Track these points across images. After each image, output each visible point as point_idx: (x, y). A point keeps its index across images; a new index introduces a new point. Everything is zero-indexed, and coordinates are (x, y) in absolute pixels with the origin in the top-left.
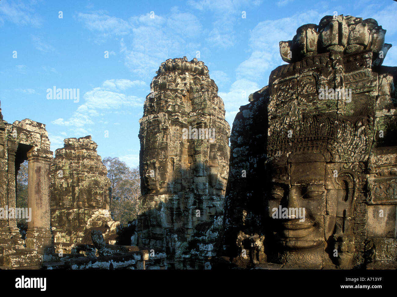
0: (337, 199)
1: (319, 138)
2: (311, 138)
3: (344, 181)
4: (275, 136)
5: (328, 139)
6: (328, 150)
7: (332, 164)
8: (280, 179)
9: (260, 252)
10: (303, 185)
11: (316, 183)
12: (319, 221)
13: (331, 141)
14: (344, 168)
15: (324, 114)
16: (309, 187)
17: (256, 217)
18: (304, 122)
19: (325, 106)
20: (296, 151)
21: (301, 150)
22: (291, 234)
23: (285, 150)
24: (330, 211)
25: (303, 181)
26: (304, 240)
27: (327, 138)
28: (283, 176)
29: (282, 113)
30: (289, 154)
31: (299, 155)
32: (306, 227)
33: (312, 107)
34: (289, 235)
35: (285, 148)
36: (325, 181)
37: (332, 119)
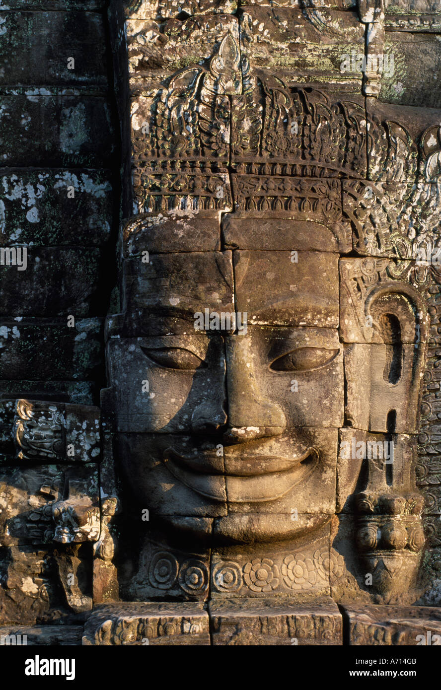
0: (371, 372)
1: (318, 171)
2: (294, 166)
3: (388, 316)
4: (160, 136)
5: (344, 176)
6: (345, 215)
7: (358, 261)
8: (197, 298)
9: (97, 562)
10: (277, 325)
11: (316, 323)
12: (326, 448)
13: (352, 186)
14: (390, 276)
15: (325, 86)
16: (295, 333)
17: (79, 428)
18: (264, 106)
19: (327, 61)
20: (247, 207)
21: (265, 204)
22: (237, 490)
23: (208, 198)
24: (354, 413)
25: (279, 311)
26: (279, 510)
27: (341, 173)
28: (209, 290)
29: (185, 55)
30: (223, 214)
31: (259, 221)
32: (284, 466)
33: (287, 57)
34: (231, 494)
35: (208, 190)
36: (341, 315)
37: (351, 111)
